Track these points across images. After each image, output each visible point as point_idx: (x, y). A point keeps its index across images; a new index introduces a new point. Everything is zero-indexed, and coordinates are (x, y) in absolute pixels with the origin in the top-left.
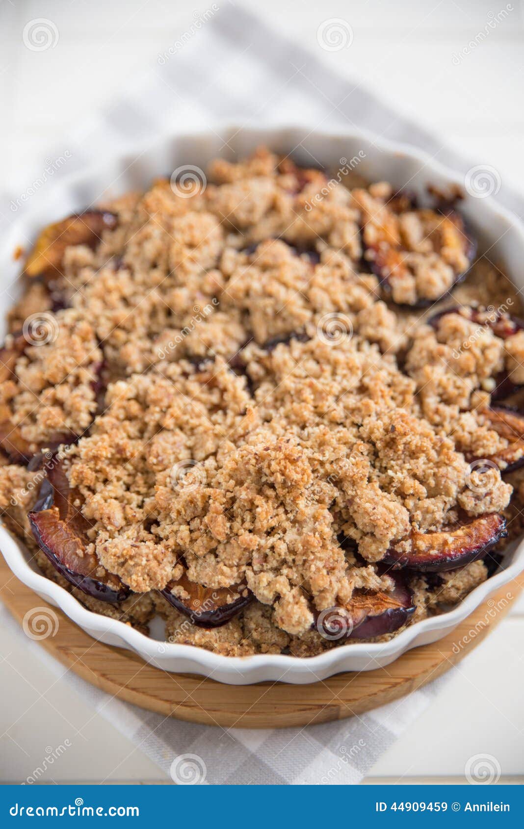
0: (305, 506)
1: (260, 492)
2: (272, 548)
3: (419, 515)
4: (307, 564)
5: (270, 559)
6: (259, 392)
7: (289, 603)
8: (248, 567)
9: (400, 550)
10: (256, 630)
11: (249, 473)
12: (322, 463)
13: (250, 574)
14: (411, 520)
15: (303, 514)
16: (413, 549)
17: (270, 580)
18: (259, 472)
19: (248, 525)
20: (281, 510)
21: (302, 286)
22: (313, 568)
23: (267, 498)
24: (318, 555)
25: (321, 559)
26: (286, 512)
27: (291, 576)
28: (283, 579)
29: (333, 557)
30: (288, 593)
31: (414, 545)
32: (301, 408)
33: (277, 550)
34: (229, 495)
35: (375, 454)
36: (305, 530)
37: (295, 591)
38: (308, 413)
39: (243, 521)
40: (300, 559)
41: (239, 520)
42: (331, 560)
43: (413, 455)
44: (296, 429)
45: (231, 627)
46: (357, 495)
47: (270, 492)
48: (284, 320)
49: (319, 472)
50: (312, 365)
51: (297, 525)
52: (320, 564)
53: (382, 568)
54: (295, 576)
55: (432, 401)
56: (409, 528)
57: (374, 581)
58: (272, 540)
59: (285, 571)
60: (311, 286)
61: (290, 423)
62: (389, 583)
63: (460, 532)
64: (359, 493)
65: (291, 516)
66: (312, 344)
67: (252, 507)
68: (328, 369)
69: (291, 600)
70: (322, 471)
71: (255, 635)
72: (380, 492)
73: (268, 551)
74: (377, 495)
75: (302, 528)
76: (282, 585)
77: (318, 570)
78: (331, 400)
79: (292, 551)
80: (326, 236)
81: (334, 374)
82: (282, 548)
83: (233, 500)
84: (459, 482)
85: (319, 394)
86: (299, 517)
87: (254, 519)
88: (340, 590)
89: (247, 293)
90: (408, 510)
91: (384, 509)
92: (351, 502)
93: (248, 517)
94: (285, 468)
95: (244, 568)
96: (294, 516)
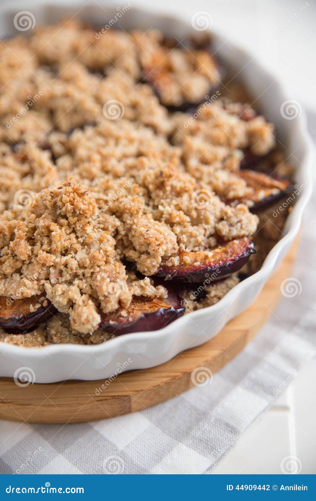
0: (92, 232)
1: (56, 221)
2: (66, 266)
3: (184, 238)
4: (94, 276)
5: (65, 273)
6: (60, 161)
7: (79, 306)
8: (46, 281)
9: (170, 264)
10: (56, 335)
11: (46, 207)
12: (106, 202)
13: (48, 286)
14: (179, 242)
15: (91, 238)
16: (180, 263)
17: (64, 289)
18: (54, 205)
19: (45, 247)
20: (73, 236)
22: (99, 278)
23: (61, 226)
24: (103, 268)
25: (105, 271)
26: (77, 237)
27: (81, 286)
28: (74, 288)
29: (115, 270)
30: (78, 299)
31: (181, 260)
33: (69, 265)
34: (31, 225)
35: (148, 195)
36: (92, 250)
37: (84, 297)
39: (42, 245)
40: (88, 272)
41: (39, 244)
43: (179, 194)
44: (87, 181)
45: (35, 334)
46: (134, 223)
47: (63, 221)
48: (80, 114)
50: (100, 140)
51: (86, 247)
52: (105, 275)
53: (157, 280)
54: (85, 286)
55: (193, 162)
56: (177, 247)
57: (150, 290)
58: (65, 259)
59: (76, 282)
61: (82, 178)
62: (162, 290)
63: (217, 250)
64: (135, 221)
65: (81, 240)
66: (99, 128)
67: (49, 232)
69: (81, 303)
72: (152, 221)
73: (62, 267)
74: (150, 223)
75: (90, 249)
76: (74, 292)
77: (103, 279)
78: (114, 161)
79: (82, 266)
81: (117, 144)
82: (74, 264)
83: (34, 229)
84: (215, 214)
86: (87, 240)
87: (50, 243)
88: (121, 295)
90: (176, 235)
91: (156, 231)
92: (130, 230)
93: (46, 241)
94: (74, 199)
95: (43, 282)
96: (84, 240)
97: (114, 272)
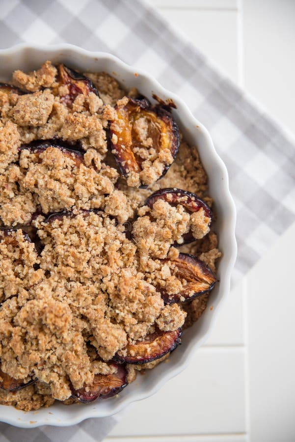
0: (67, 336)
1: (41, 330)
2: (49, 358)
3: (132, 335)
4: (68, 367)
5: (48, 364)
6: (43, 253)
7: (58, 388)
8: (35, 367)
9: (121, 355)
10: (41, 390)
11: (34, 319)
12: (78, 308)
13: (36, 371)
14: (128, 337)
15: (65, 340)
16: (127, 355)
17: (47, 374)
18: (41, 320)
19: (34, 347)
20: (54, 338)
21: (70, 181)
22: (71, 369)
23: (45, 334)
24: (74, 362)
25: (75, 365)
26: (57, 338)
27: (59, 372)
28: (54, 375)
29: (83, 363)
30: (57, 383)
31: (128, 352)
32: (67, 271)
33: (51, 360)
34: (24, 331)
35: (108, 301)
36: (67, 348)
37: (61, 381)
38: (72, 274)
39: (32, 344)
40: (64, 365)
41: (29, 344)
43: (131, 301)
44: (64, 281)
45: (27, 389)
46: (97, 327)
47: (47, 331)
48: (59, 203)
49: (76, 313)
50: (75, 238)
51: (63, 345)
52: (75, 368)
53: (110, 363)
54: (61, 373)
55: (145, 258)
56: (126, 343)
57: (106, 370)
58: (49, 354)
59: (56, 370)
60: (76, 181)
61: (60, 278)
62: (114, 370)
63: (155, 343)
64: (98, 326)
65: (59, 341)
66: (75, 222)
68: (83, 241)
69: (59, 387)
70: (78, 313)
71: (40, 392)
72: (111, 324)
73: (46, 360)
74: (109, 327)
75: (66, 346)
76: (54, 378)
77: (74, 371)
78: (85, 264)
79: (59, 359)
81: (87, 244)
82: (54, 359)
83: (26, 333)
84: (156, 315)
85: (77, 260)
86: (64, 342)
87: (37, 344)
88: (86, 380)
89: (36, 185)
90: (126, 332)
91: (112, 337)
92: (94, 329)
93: (34, 343)
94: (55, 322)
95: (32, 368)
96: (61, 341)
97: (82, 364)
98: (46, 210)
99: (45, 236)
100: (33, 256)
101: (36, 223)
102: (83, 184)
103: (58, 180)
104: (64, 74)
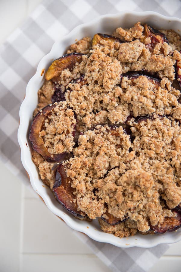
0: (150, 192)
1: (135, 188)
4: (149, 212)
5: (137, 209)
6: (135, 141)
7: (142, 224)
8: (129, 211)
10: (129, 225)
11: (132, 182)
12: (157, 176)
13: (130, 213)
15: (149, 195)
17: (136, 216)
18: (135, 182)
19: (130, 199)
20: (142, 194)
21: (153, 97)
22: (151, 213)
23: (137, 191)
24: (154, 209)
25: (154, 210)
26: (144, 194)
27: (143, 215)
28: (141, 216)
30: (142, 221)
32: (150, 153)
33: (139, 207)
34: (124, 188)
37: (144, 220)
38: (153, 155)
39: (129, 197)
40: (147, 210)
41: (127, 197)
42: (158, 210)
44: (148, 159)
45: (121, 225)
47: (139, 189)
48: (145, 111)
49: (155, 179)
50: (155, 132)
51: (147, 198)
52: (154, 212)
54: (145, 215)
57: (171, 215)
58: (138, 203)
59: (142, 213)
60: (156, 97)
61: (146, 157)
64: (169, 187)
65: (145, 196)
66: (155, 123)
67: (132, 194)
68: (161, 135)
69: (143, 224)
70: (157, 179)
71: (129, 227)
73: (136, 207)
74: (175, 188)
75: (149, 199)
76: (140, 218)
77: (153, 214)
78: (161, 149)
79: (144, 207)
80: (163, 71)
81: (163, 137)
82: (141, 206)
83: (125, 190)
85: (157, 146)
86: (148, 196)
87: (132, 197)
88: (160, 220)
89: (132, 99)
92: (166, 190)
93: (130, 196)
94: (145, 184)
95: (128, 212)
96: (146, 196)
98: (136, 115)
99: (136, 131)
100: (129, 143)
101: (130, 123)
102: (161, 99)
103: (146, 96)
104: (148, 30)
